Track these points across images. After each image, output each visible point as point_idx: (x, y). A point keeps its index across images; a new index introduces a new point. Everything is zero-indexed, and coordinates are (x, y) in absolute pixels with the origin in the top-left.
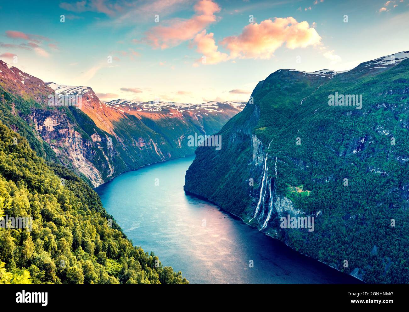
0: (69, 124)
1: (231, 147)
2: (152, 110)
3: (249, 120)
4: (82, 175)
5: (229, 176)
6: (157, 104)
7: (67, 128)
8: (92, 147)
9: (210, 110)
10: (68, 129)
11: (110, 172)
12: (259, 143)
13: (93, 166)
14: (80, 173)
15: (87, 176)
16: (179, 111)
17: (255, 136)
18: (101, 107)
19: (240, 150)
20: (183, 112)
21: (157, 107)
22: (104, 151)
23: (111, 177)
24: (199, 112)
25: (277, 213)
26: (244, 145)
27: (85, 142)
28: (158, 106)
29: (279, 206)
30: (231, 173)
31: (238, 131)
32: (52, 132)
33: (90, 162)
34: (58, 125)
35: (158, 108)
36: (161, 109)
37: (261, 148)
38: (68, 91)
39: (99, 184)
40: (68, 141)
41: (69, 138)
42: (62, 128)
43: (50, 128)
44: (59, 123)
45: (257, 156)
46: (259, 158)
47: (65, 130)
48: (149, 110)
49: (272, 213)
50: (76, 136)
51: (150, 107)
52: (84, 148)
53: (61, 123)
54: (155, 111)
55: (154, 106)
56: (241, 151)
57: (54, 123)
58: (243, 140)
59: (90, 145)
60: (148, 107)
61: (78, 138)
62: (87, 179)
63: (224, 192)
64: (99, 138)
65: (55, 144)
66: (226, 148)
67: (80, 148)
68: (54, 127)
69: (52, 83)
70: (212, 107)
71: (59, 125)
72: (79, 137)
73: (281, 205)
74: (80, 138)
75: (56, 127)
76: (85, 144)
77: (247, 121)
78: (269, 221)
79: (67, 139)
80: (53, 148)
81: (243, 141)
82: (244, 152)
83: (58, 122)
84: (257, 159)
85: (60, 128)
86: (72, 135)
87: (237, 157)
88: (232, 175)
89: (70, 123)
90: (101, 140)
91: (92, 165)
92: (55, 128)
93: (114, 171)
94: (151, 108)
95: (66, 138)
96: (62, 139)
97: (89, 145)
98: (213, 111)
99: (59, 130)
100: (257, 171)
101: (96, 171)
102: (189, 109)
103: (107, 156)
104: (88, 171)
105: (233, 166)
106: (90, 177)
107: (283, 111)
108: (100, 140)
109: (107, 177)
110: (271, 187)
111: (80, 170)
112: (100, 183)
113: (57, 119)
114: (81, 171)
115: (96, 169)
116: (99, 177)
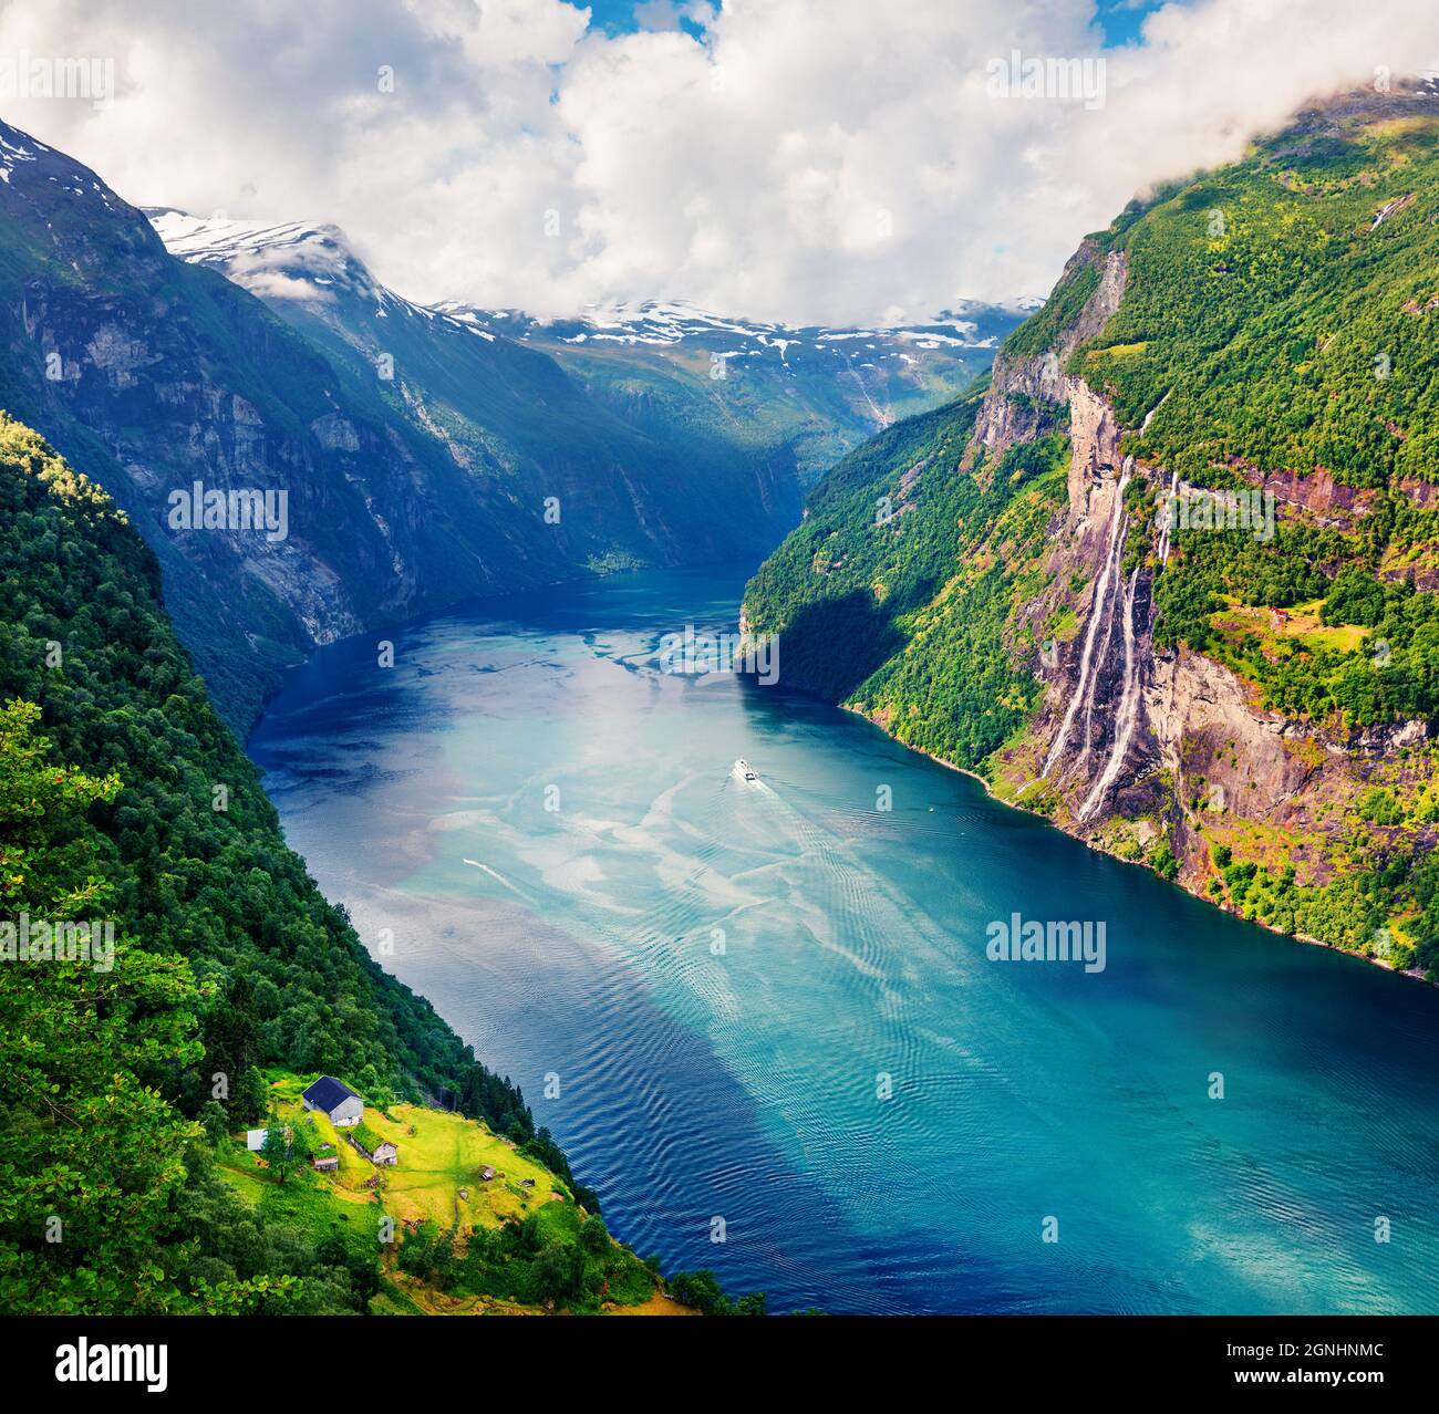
0: (203, 360)
1: (979, 462)
2: (633, 339)
3: (1072, 328)
4: (255, 588)
5: (952, 599)
6: (663, 314)
7: (195, 378)
8: (311, 470)
9: (926, 340)
10: (198, 386)
11: (395, 590)
12: (1099, 414)
13: (313, 553)
14: (249, 576)
15: (279, 594)
16: (770, 342)
17: (1083, 385)
18: (382, 313)
19: (1017, 475)
20: (789, 346)
21: (659, 325)
22: (373, 493)
23: (400, 609)
24: (872, 347)
25: (1153, 742)
26: (1044, 452)
27: (279, 445)
28: (665, 320)
29: (1167, 705)
30: (961, 583)
31: (1015, 387)
32: (124, 392)
33: (302, 536)
34: (150, 361)
35: (664, 331)
36: (682, 335)
37: (1106, 438)
38: (233, 241)
39: (338, 633)
40: (201, 437)
41: (206, 425)
42: (170, 379)
43: (119, 373)
44: (160, 357)
45: (1088, 485)
46: (1096, 493)
47: (188, 387)
48: (621, 339)
49: (1133, 747)
50: (237, 415)
51: (627, 325)
52: (273, 473)
53: (168, 354)
54: (650, 341)
55: (647, 321)
56: (1022, 481)
57: (136, 352)
58: (1039, 427)
59: (302, 461)
60: (619, 326)
61: (248, 428)
62: (277, 603)
63: (915, 668)
64: (348, 435)
65: (139, 444)
66: (950, 471)
67: (255, 471)
68: (133, 372)
69: (170, 214)
70: (938, 324)
71: (156, 365)
72: (248, 421)
73: (1177, 699)
74: (256, 427)
75: (146, 369)
76: (280, 452)
77: (1062, 335)
78: (1115, 787)
79: (195, 429)
80: (126, 464)
81: (1038, 434)
82: (1038, 484)
83: (152, 352)
84: (1088, 501)
85: (160, 379)
86: (217, 411)
87: (999, 506)
88: (963, 591)
89: (207, 357)
90: (361, 447)
91: (307, 549)
92: (140, 379)
93: (420, 587)
94: (630, 329)
95: (190, 424)
96: (174, 425)
97: (295, 458)
98: (942, 343)
99: (157, 385)
100: (1080, 558)
101: (325, 577)
102: (822, 334)
103: (386, 519)
104: (285, 573)
105: (973, 552)
106: (292, 597)
107: (1255, 263)
108: (352, 442)
109: (382, 608)
110: (1134, 615)
111: (251, 566)
112: (344, 632)
113: (150, 337)
114: (255, 571)
115: (328, 570)
116: (337, 601)
